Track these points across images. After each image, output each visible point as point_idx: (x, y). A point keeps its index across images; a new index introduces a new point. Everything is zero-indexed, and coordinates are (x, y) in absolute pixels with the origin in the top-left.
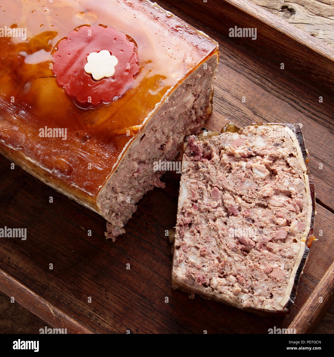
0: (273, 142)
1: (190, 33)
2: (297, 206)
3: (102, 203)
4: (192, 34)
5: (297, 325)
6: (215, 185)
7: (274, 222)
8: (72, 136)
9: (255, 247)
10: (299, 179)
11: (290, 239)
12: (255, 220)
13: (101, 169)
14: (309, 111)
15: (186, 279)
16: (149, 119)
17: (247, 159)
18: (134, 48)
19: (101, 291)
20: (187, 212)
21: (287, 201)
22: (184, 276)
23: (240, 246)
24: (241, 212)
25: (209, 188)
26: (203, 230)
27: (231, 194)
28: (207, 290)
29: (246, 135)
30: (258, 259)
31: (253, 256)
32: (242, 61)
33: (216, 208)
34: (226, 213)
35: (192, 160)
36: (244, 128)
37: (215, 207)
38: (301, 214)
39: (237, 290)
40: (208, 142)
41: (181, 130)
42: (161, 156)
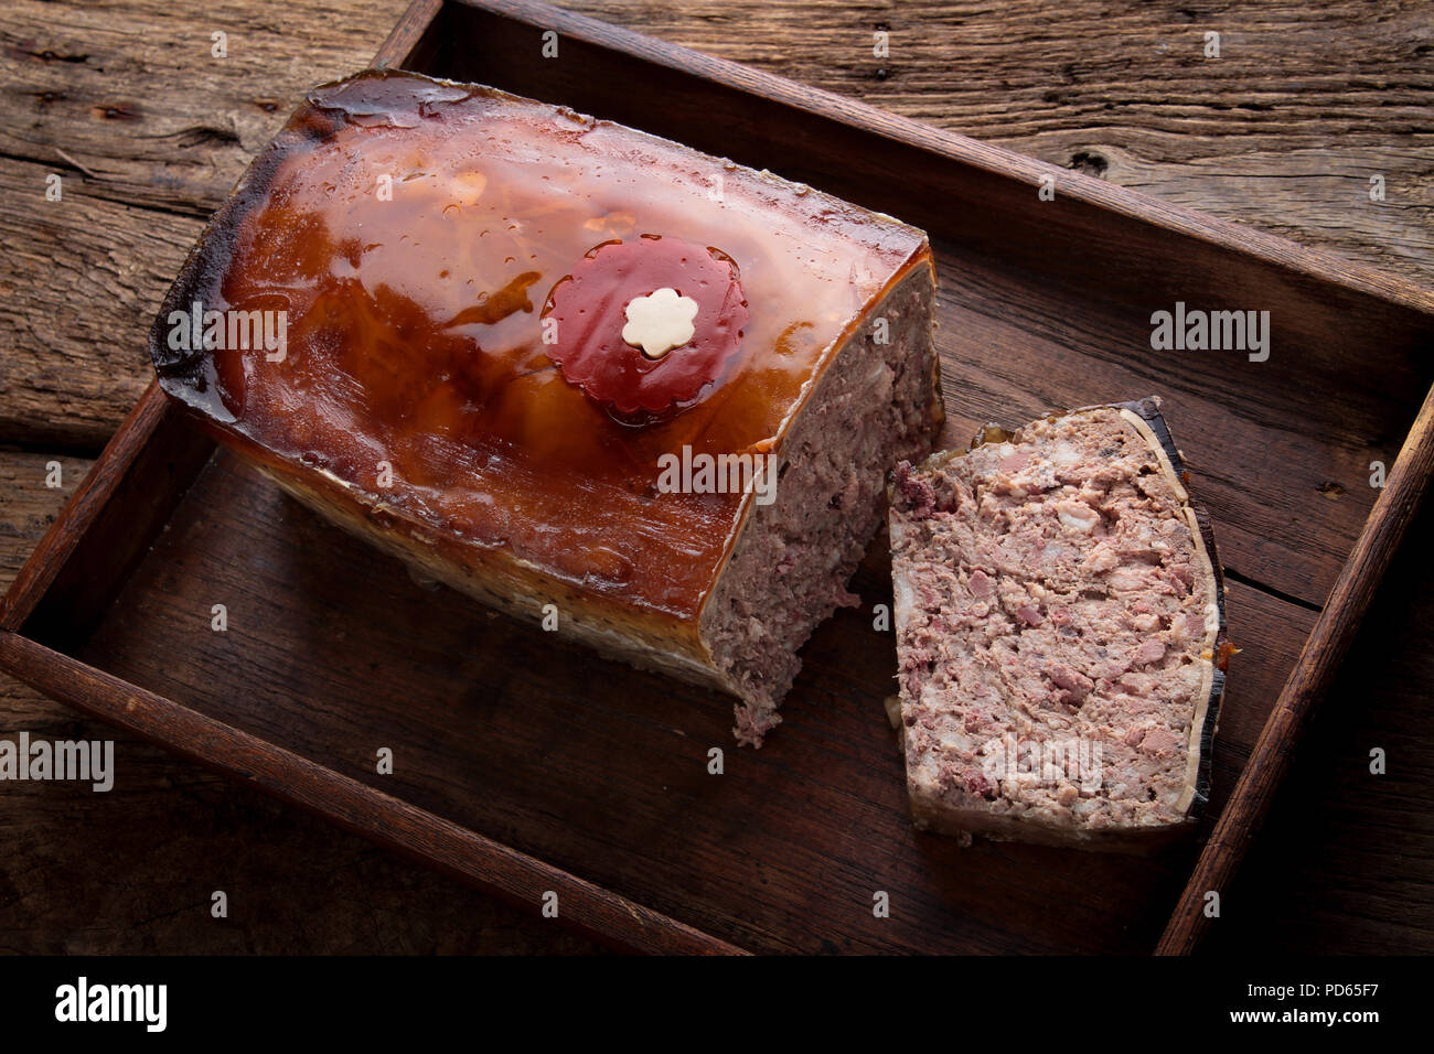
0: (1097, 448)
1: (856, 222)
2: (1179, 582)
3: (713, 639)
4: (861, 223)
5: (1223, 843)
6: (976, 566)
7: (1130, 627)
8: (618, 491)
9: (1093, 690)
10: (1173, 520)
11: (1174, 658)
12: (1084, 628)
13: (698, 553)
14: (1176, 375)
15: (941, 788)
16: (790, 421)
17: (1042, 496)
18: (731, 273)
19: (746, 868)
20: (919, 637)
21: (1153, 574)
22: (936, 781)
23: (1058, 694)
24: (1048, 617)
25: (963, 575)
26: (965, 672)
27: (1016, 581)
28: (996, 806)
29: (1032, 444)
30: (1106, 715)
31: (1093, 711)
32: (998, 290)
33: (986, 617)
34: (1012, 625)
35: (913, 519)
36: (1024, 429)
37: (985, 613)
38: (1189, 598)
39: (1068, 792)
40: (944, 473)
41: (874, 459)
42: (838, 524)
